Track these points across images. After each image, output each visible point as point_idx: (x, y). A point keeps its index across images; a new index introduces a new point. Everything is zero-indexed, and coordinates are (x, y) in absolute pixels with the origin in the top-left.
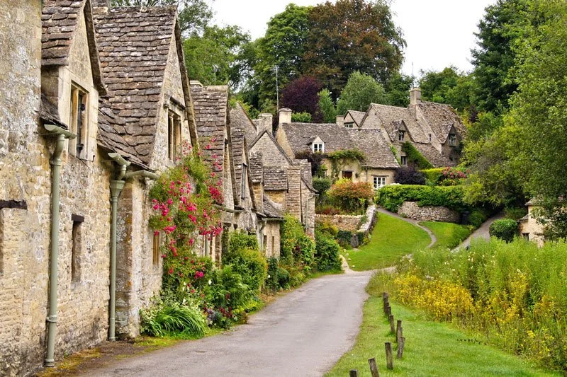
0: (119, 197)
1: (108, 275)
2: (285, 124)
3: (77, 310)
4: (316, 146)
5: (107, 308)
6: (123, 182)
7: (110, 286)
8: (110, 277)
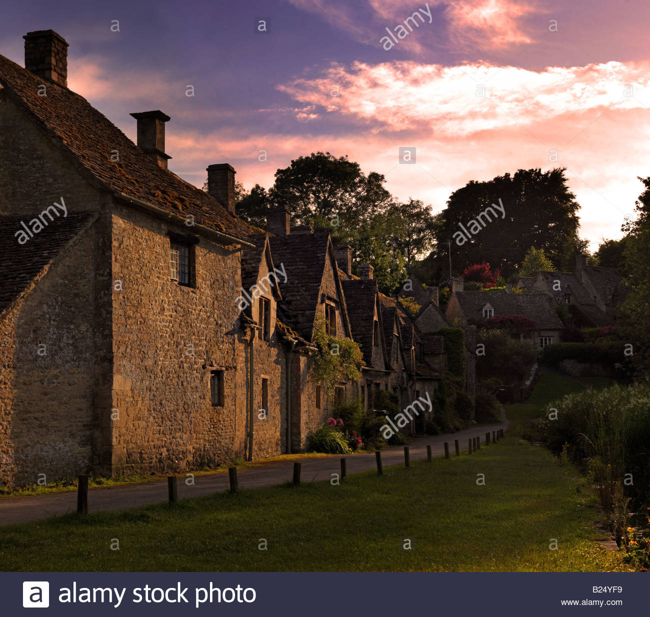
0: (291, 363)
1: (285, 413)
2: (458, 293)
3: (266, 432)
4: (486, 311)
5: (285, 433)
6: (293, 353)
7: (287, 420)
8: (287, 414)
